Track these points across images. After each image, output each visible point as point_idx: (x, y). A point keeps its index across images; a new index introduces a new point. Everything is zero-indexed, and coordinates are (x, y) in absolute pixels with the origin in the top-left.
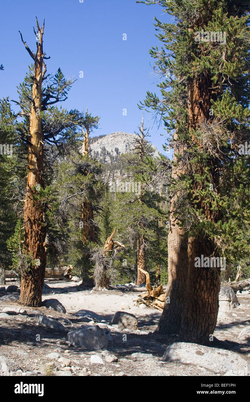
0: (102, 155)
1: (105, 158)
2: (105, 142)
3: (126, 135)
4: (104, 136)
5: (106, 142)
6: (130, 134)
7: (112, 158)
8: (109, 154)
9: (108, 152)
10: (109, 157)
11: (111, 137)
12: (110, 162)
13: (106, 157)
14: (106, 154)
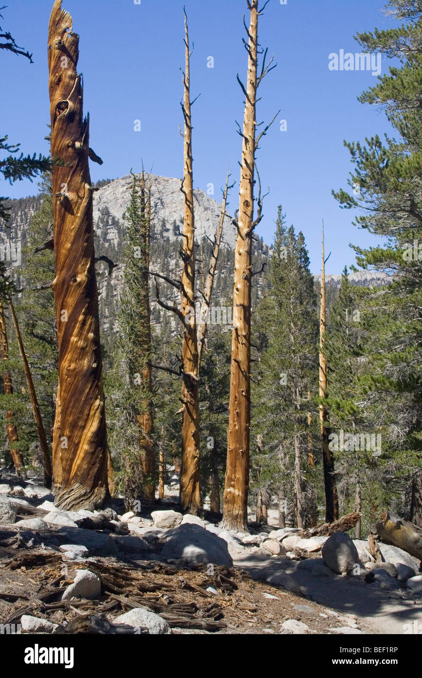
0: (101, 225)
1: (106, 234)
2: (109, 196)
3: (156, 180)
4: (109, 182)
5: (111, 197)
6: (166, 178)
7: (121, 232)
8: (115, 223)
9: (114, 218)
10: (116, 231)
11: (124, 186)
12: (116, 242)
13: (109, 231)
14: (110, 223)
